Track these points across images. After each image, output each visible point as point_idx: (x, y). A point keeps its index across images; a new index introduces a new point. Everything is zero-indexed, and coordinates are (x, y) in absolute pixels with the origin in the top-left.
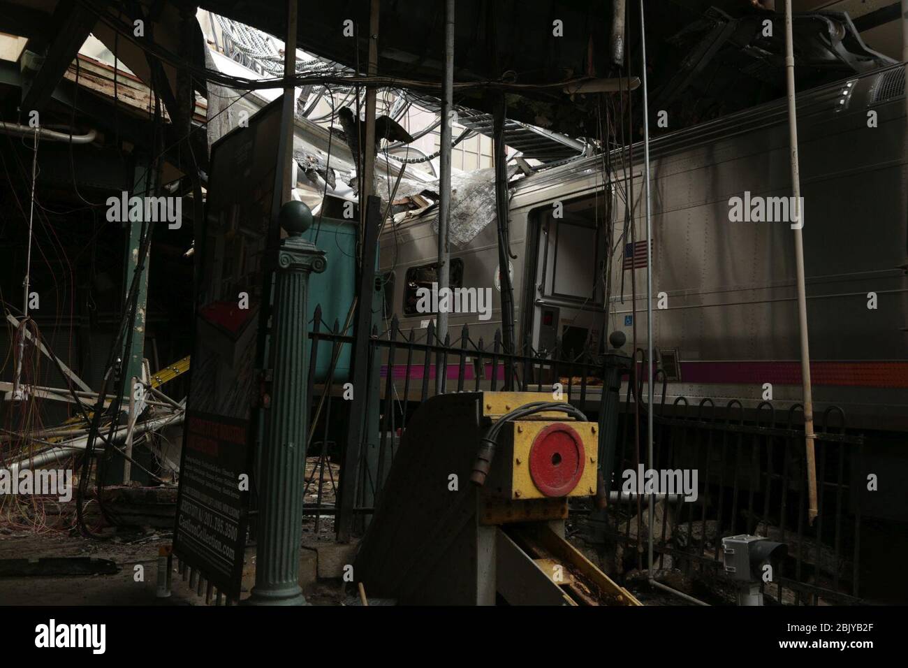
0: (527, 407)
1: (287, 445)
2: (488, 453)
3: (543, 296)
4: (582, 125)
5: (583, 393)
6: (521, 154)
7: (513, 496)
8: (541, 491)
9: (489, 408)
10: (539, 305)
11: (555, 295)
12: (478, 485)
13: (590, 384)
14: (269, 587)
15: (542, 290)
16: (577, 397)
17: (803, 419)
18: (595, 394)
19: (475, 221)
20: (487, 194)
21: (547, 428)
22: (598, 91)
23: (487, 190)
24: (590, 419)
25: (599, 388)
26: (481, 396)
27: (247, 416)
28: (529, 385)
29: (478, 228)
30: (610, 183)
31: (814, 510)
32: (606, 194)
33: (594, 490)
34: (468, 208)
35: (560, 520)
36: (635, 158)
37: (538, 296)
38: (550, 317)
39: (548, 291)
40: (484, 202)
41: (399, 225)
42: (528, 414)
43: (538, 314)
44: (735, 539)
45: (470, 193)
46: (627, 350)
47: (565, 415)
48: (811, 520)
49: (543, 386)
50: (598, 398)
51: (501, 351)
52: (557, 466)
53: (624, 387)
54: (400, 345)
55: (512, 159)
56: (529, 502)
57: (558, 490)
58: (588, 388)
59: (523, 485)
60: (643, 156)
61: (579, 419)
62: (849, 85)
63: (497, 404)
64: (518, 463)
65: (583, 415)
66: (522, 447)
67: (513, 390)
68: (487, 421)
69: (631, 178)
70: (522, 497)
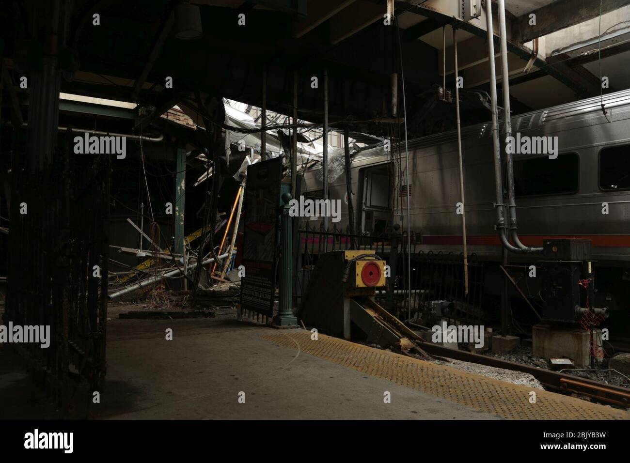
0: (361, 256)
1: (287, 269)
2: (347, 271)
3: (366, 207)
4: (382, 131)
5: (383, 249)
6: (355, 140)
7: (356, 286)
8: (366, 285)
9: (347, 256)
10: (364, 210)
11: (371, 206)
12: (344, 283)
13: (386, 245)
14: (283, 311)
15: (365, 204)
16: (380, 251)
17: (463, 258)
18: (388, 249)
19: (335, 173)
20: (340, 161)
21: (367, 263)
22: (387, 122)
23: (340, 159)
24: (383, 260)
25: (390, 247)
26: (344, 252)
27: (272, 260)
28: (361, 246)
29: (336, 177)
30: (393, 159)
31: (467, 291)
32: (392, 164)
33: (385, 284)
34: (332, 167)
35: (373, 296)
36: (402, 149)
37: (364, 206)
38: (369, 215)
39: (368, 204)
40: (339, 164)
41: (298, 172)
42: (361, 258)
43: (364, 214)
44: (436, 302)
45: (332, 160)
46: (400, 231)
47: (374, 258)
48: (466, 295)
49: (366, 246)
50: (389, 251)
51: (349, 234)
52: (371, 276)
53: (400, 246)
54: (310, 232)
55: (351, 142)
56: (361, 288)
57: (372, 284)
58: (385, 247)
59: (359, 282)
60: (406, 148)
61: (379, 260)
62: (484, 127)
63: (350, 255)
64: (358, 275)
65: (380, 258)
66: (359, 270)
67: (354, 250)
68: (346, 261)
69: (400, 158)
70: (359, 287)
